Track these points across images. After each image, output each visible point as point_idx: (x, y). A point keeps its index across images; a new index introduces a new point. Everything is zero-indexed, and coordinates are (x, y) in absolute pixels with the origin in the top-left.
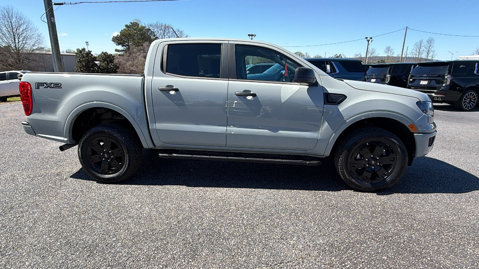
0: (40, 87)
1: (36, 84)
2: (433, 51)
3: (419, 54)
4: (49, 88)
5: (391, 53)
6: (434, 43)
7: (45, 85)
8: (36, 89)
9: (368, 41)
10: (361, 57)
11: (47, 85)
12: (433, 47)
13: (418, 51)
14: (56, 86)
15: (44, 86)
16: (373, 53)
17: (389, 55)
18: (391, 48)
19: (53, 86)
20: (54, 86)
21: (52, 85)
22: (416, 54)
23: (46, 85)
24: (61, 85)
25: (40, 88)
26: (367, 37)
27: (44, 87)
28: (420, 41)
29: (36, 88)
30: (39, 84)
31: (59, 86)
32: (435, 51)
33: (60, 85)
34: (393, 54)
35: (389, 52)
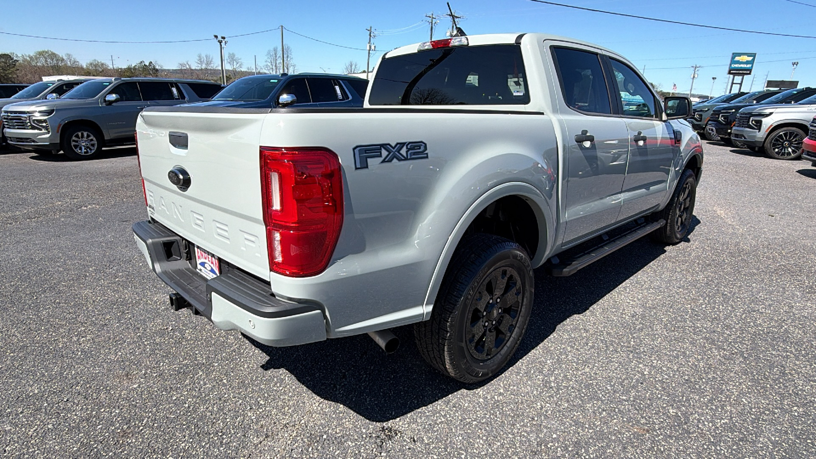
0: (369, 160)
1: (357, 151)
2: (293, 66)
3: (276, 69)
4: (395, 160)
5: (238, 65)
6: (292, 54)
7: (384, 153)
8: (356, 168)
9: (220, 42)
10: (191, 69)
11: (390, 152)
12: (292, 58)
13: (274, 64)
14: (414, 154)
15: (381, 156)
16: (210, 64)
17: (235, 67)
18: (236, 57)
19: (407, 152)
20: (409, 153)
21: (404, 151)
22: (272, 68)
23: (387, 153)
24: (426, 148)
25: (369, 164)
26: (223, 36)
27: (381, 159)
28: (274, 49)
29: (358, 166)
30: (366, 151)
31: (422, 153)
32: (295, 65)
33: (422, 148)
34: (241, 67)
35: (235, 63)
